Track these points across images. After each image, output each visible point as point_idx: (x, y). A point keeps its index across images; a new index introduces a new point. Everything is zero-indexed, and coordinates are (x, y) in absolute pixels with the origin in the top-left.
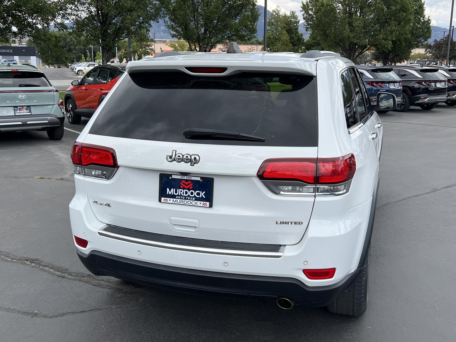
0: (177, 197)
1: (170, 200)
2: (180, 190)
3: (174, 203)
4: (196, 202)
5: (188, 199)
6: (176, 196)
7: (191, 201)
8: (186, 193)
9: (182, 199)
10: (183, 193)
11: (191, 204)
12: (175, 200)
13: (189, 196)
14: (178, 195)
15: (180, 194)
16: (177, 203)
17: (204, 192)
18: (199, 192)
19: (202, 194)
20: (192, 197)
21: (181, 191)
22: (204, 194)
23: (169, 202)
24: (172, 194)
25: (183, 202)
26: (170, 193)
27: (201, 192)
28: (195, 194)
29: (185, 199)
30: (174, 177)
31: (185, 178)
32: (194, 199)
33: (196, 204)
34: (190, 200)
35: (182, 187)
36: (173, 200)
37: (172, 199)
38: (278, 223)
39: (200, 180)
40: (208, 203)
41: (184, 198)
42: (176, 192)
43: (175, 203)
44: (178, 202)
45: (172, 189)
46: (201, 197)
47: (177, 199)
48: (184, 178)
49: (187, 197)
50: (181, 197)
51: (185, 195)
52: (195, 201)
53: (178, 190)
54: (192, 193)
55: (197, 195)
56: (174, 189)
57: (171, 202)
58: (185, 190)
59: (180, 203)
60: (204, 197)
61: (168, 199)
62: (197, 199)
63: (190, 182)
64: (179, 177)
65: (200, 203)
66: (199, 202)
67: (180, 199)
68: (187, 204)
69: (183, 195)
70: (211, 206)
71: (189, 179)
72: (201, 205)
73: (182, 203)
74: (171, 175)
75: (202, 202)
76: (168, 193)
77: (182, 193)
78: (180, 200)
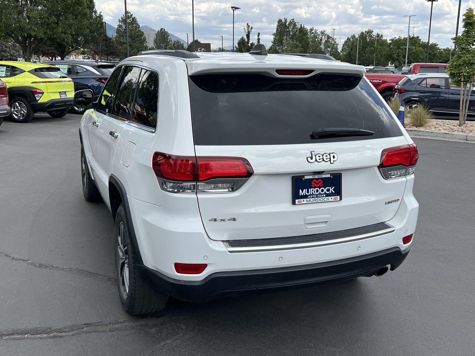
0: (309, 197)
1: (304, 201)
2: (311, 189)
3: (307, 203)
4: (328, 198)
5: (319, 197)
6: (308, 195)
7: (323, 198)
8: (317, 191)
9: (314, 197)
10: (315, 192)
11: (324, 201)
12: (308, 199)
13: (320, 193)
14: (310, 195)
15: (311, 194)
16: (310, 202)
17: (333, 187)
18: (329, 188)
19: (332, 190)
20: (323, 194)
21: (313, 190)
22: (333, 190)
23: (303, 202)
24: (305, 194)
25: (316, 200)
26: (302, 194)
27: (331, 188)
28: (325, 190)
29: (317, 197)
30: (306, 177)
31: (317, 177)
32: (325, 195)
33: (328, 200)
34: (321, 197)
35: (313, 186)
36: (307, 200)
37: (305, 200)
38: (387, 203)
39: (330, 176)
40: (338, 197)
41: (315, 196)
42: (308, 192)
43: (309, 202)
44: (312, 201)
45: (304, 190)
46: (331, 192)
47: (310, 199)
48: (315, 178)
49: (318, 195)
50: (313, 196)
51: (316, 193)
52: (326, 197)
53: (310, 189)
54: (322, 191)
55: (327, 191)
56: (306, 189)
57: (305, 202)
58: (316, 189)
59: (313, 202)
60: (334, 192)
61: (302, 200)
62: (327, 195)
63: (320, 180)
64: (311, 177)
65: (332, 198)
66: (330, 197)
67: (312, 198)
68: (320, 201)
69: (314, 193)
70: (341, 199)
71: (320, 177)
72: (333, 200)
73: (315, 202)
74: (304, 176)
75: (333, 197)
76: (300, 195)
77: (313, 192)
78: (314, 199)
